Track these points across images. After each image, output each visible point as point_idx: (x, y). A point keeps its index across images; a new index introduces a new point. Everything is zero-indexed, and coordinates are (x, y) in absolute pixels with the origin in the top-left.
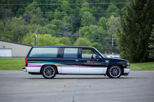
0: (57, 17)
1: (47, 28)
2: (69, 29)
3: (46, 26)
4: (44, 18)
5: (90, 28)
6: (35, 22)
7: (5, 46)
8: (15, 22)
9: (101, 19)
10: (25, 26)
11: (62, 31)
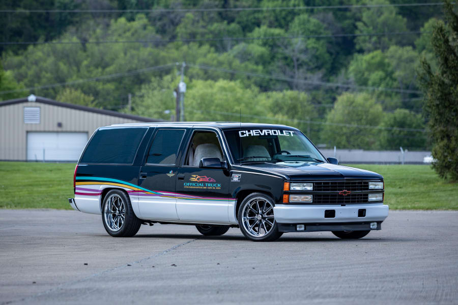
0: (272, 18)
1: (235, 57)
2: (314, 60)
3: (230, 51)
4: (226, 22)
5: (387, 57)
6: (192, 37)
7: (64, 123)
8: (120, 35)
9: (426, 25)
10: (155, 51)
11: (288, 69)
